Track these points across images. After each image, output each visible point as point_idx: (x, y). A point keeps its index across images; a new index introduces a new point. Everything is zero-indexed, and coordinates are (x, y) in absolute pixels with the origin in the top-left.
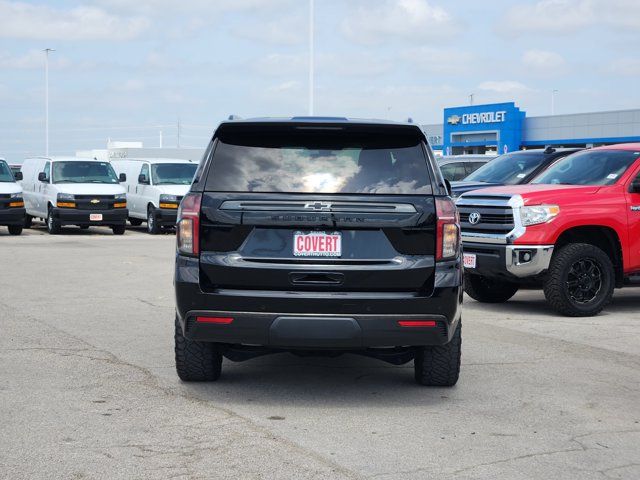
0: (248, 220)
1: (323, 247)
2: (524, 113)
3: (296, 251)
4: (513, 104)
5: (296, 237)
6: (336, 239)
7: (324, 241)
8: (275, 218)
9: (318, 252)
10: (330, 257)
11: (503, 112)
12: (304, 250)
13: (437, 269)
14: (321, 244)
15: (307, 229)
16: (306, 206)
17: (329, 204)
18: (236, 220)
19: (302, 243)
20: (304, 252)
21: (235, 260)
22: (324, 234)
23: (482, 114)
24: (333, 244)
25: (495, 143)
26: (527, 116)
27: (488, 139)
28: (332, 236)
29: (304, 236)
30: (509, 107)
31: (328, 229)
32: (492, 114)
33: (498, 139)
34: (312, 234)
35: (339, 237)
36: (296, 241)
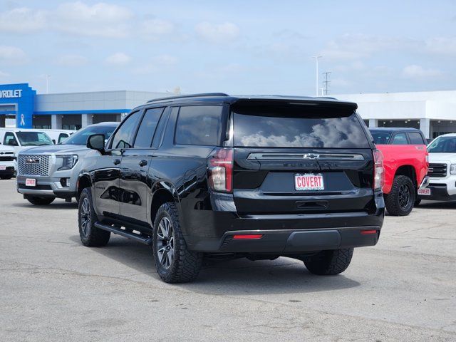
0: (264, 167)
1: (313, 183)
2: (35, 91)
3: (297, 187)
4: (27, 84)
5: (296, 177)
6: (319, 178)
7: (313, 180)
8: (286, 165)
9: (310, 188)
10: (317, 190)
11: (20, 91)
12: (302, 186)
13: (375, 196)
14: (312, 182)
15: (303, 172)
17: (318, 156)
18: (256, 166)
19: (300, 182)
20: (302, 188)
21: (253, 195)
22: (312, 175)
23: (3, 91)
24: (318, 181)
25: (15, 112)
26: (37, 93)
27: (9, 110)
28: (317, 176)
29: (301, 177)
30: (25, 87)
31: (315, 172)
32: (11, 91)
33: (16, 109)
34: (306, 176)
35: (322, 177)
36: (296, 180)
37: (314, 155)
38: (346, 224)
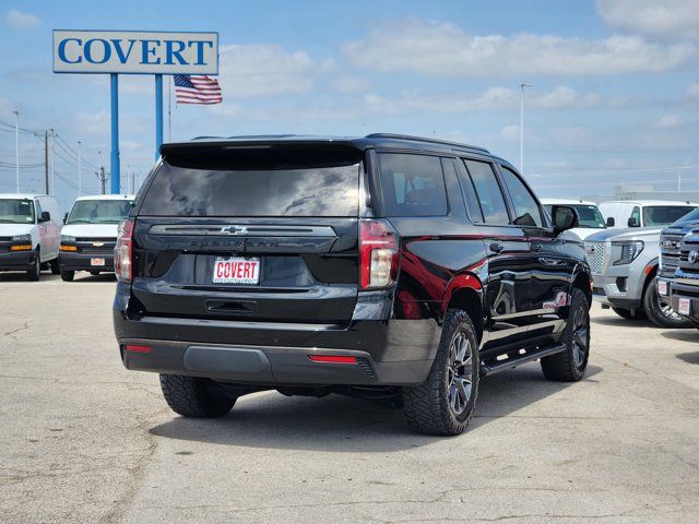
1: (242, 273)
3: (216, 279)
5: (217, 262)
6: (254, 264)
7: (242, 267)
9: (235, 280)
10: (246, 284)
12: (223, 277)
13: (359, 299)
14: (240, 270)
15: (227, 255)
16: (223, 231)
19: (222, 270)
20: (223, 280)
22: (242, 260)
24: (251, 270)
28: (250, 262)
29: (224, 262)
31: (247, 255)
34: (233, 260)
35: (258, 263)
36: (216, 267)
37: (237, 227)
38: (276, 341)
